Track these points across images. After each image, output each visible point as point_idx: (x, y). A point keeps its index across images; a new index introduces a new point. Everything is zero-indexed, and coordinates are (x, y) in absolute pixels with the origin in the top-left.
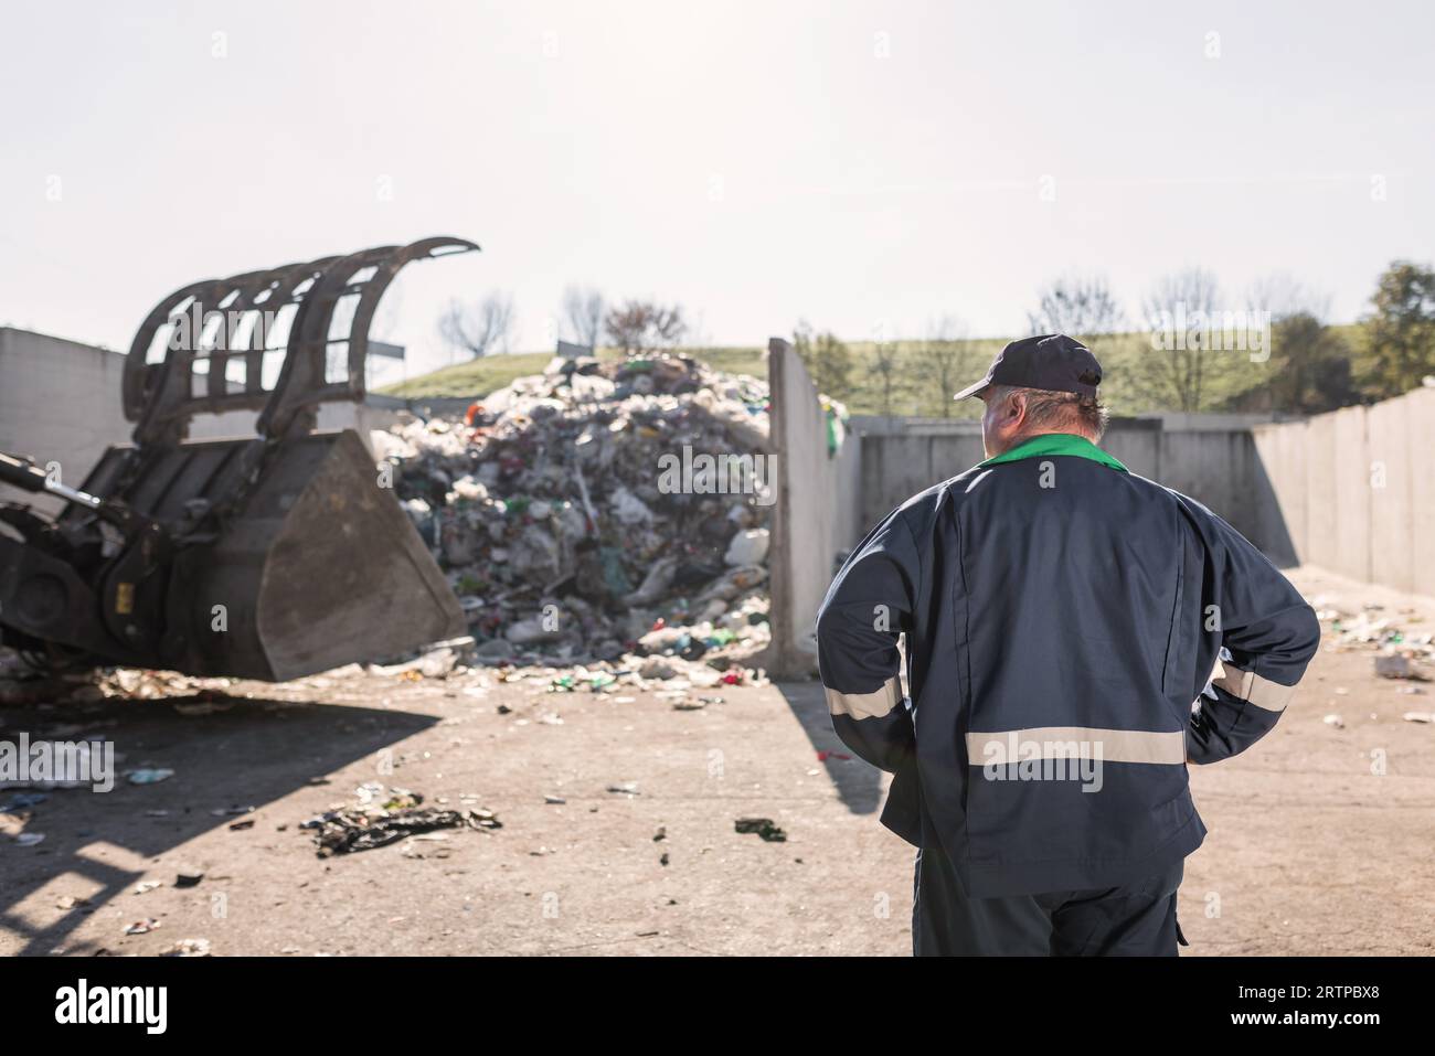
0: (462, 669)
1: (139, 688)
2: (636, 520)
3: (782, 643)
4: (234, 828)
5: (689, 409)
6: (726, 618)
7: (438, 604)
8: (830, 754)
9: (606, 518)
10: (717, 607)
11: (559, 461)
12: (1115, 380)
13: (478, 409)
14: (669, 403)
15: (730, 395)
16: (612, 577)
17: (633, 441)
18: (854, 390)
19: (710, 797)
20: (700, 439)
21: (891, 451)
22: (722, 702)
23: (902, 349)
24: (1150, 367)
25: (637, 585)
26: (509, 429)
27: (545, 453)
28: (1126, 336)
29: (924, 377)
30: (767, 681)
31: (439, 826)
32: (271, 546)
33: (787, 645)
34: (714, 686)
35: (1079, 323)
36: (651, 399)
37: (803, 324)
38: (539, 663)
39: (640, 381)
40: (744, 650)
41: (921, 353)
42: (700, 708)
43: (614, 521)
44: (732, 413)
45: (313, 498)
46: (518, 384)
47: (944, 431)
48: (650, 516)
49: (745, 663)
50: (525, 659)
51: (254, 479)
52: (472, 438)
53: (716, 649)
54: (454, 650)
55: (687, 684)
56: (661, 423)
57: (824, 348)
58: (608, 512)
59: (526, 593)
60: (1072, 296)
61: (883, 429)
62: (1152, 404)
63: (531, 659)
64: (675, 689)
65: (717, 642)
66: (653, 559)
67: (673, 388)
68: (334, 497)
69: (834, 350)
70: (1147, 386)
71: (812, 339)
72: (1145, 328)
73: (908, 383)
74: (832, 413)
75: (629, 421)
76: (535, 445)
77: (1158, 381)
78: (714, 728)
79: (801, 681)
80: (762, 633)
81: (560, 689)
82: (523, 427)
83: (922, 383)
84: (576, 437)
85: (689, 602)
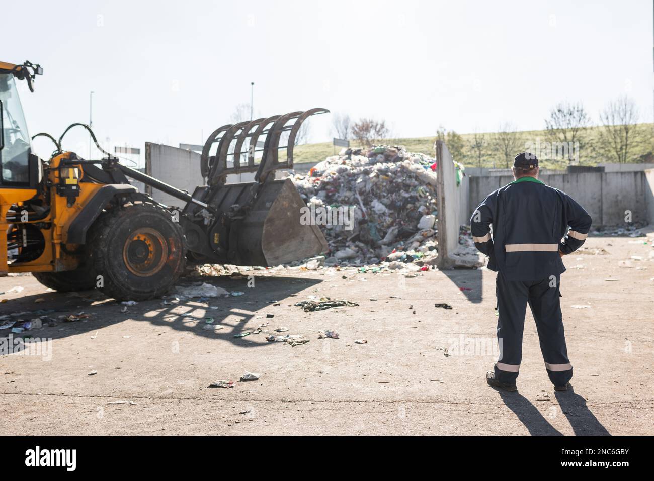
0: (321, 267)
1: (211, 272)
2: (381, 212)
3: (443, 256)
4: (275, 305)
5: (401, 168)
6: (419, 248)
7: (319, 241)
8: (465, 289)
9: (370, 211)
10: (416, 244)
11: (350, 189)
12: (586, 149)
13: (314, 170)
14: (392, 166)
15: (416, 162)
16: (373, 235)
17: (379, 181)
18: (464, 157)
19: (425, 299)
20: (405, 180)
21: (482, 183)
22: (422, 275)
23: (487, 137)
24: (603, 143)
25: (383, 237)
26: (329, 177)
27: (344, 186)
28: (591, 128)
29: (497, 150)
30: (438, 269)
31: (339, 305)
32: (266, 220)
33: (445, 256)
34: (418, 271)
35: (569, 123)
36: (385, 164)
37: (441, 127)
38: (349, 265)
39: (379, 157)
40: (428, 259)
41: (495, 139)
42: (414, 277)
43: (373, 212)
44: (418, 169)
45: (278, 203)
46: (328, 159)
47: (506, 174)
48: (387, 211)
49: (429, 263)
50: (343, 264)
51: (255, 197)
52: (315, 181)
53: (417, 259)
54: (318, 260)
55: (408, 271)
56: (390, 174)
57: (451, 138)
58: (370, 209)
59: (340, 240)
60: (566, 111)
61: (478, 174)
62: (604, 160)
63: (345, 264)
64: (404, 271)
65: (417, 257)
66: (389, 227)
67: (393, 159)
68: (285, 203)
69: (456, 138)
70: (602, 151)
71: (446, 134)
72: (601, 124)
73: (490, 153)
74: (458, 168)
75: (377, 173)
76: (339, 183)
77: (607, 149)
78: (421, 282)
79: (451, 270)
80: (434, 253)
81: (361, 272)
82: (334, 176)
83: (496, 152)
84: (356, 180)
85: (404, 243)
